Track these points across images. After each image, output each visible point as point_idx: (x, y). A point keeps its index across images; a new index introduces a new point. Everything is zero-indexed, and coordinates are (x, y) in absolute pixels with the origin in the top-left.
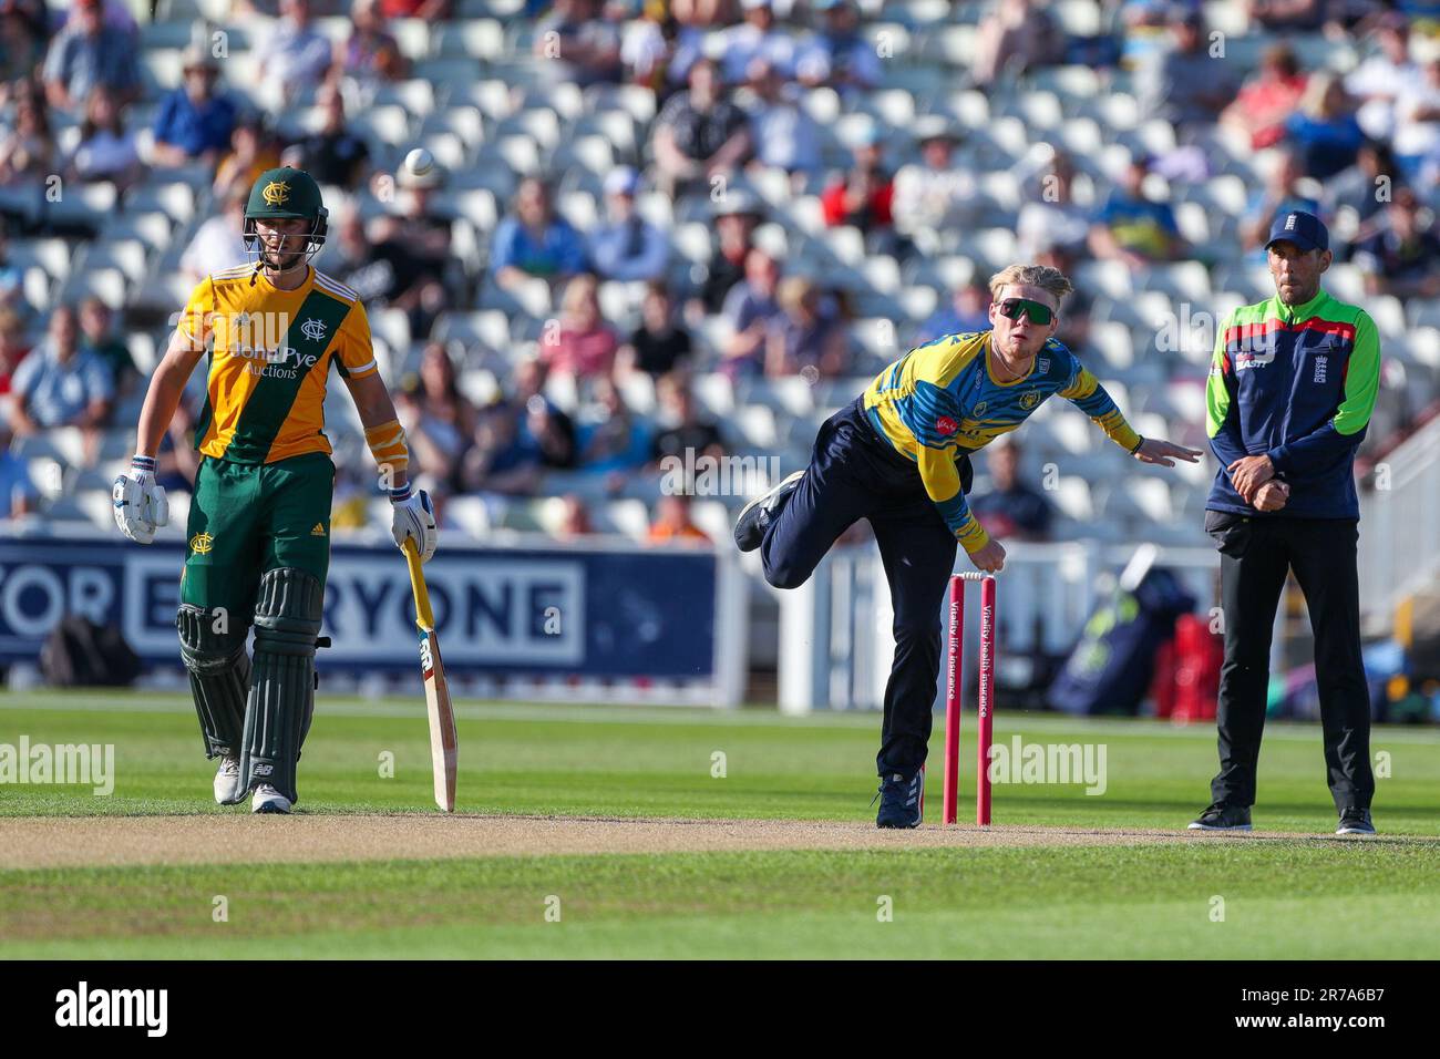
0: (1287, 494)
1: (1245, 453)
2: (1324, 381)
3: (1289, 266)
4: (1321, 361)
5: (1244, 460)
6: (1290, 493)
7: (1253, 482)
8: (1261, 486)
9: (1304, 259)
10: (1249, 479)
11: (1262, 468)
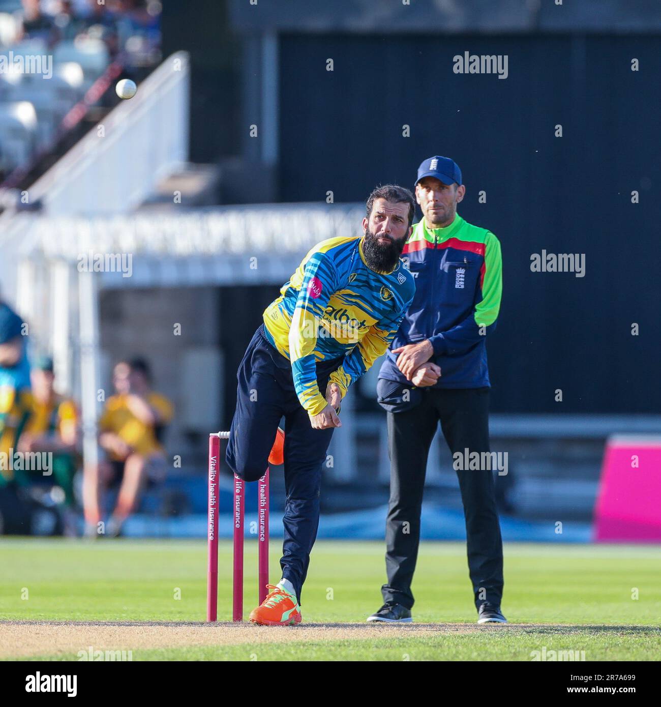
0: (439, 374)
1: (407, 343)
2: (463, 287)
3: (434, 196)
4: (461, 272)
5: (406, 348)
6: (441, 373)
7: (415, 364)
8: (420, 367)
9: (445, 191)
10: (411, 364)
11: (420, 354)
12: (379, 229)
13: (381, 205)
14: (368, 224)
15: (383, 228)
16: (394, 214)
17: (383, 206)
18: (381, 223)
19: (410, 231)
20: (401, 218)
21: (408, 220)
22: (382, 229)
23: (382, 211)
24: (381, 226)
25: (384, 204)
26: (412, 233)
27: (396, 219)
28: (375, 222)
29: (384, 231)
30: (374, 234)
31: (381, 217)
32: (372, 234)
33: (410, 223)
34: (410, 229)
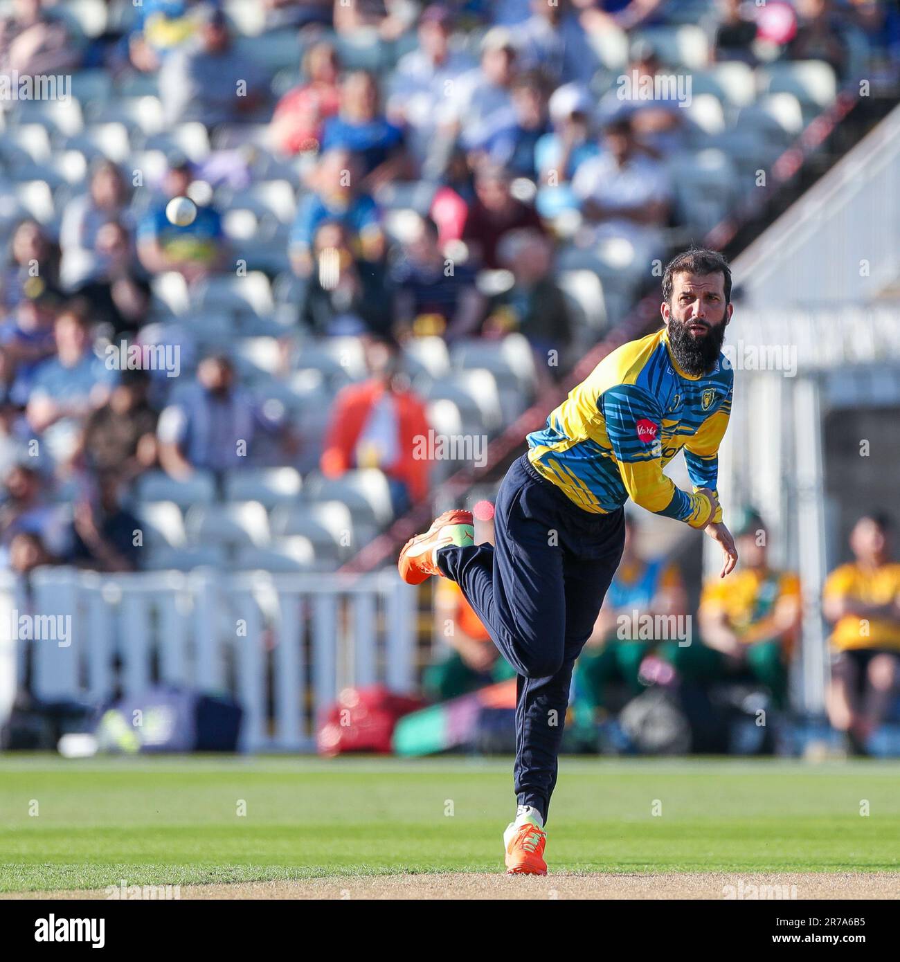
12: (688, 314)
13: (686, 281)
14: (671, 310)
15: (695, 312)
16: (706, 290)
17: (689, 282)
18: (690, 305)
19: (729, 311)
20: (715, 294)
21: (724, 297)
22: (692, 314)
23: (689, 290)
24: (691, 309)
25: (689, 279)
26: (731, 313)
27: (709, 298)
28: (681, 305)
29: (696, 316)
30: (683, 321)
31: (688, 298)
32: (680, 323)
33: (728, 301)
34: (728, 307)
